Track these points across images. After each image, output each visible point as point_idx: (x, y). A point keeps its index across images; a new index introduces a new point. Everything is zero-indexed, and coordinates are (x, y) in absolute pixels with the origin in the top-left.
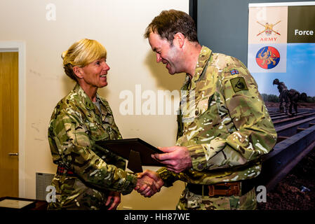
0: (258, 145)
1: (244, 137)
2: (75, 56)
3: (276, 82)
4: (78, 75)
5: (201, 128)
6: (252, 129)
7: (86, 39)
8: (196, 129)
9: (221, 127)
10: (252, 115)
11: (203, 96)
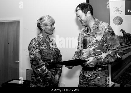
0: (118, 55)
1: (113, 52)
2: (43, 21)
3: (122, 30)
4: (43, 28)
5: (97, 46)
6: (116, 50)
7: (48, 15)
8: (94, 47)
9: (104, 47)
10: (115, 45)
11: (98, 35)
